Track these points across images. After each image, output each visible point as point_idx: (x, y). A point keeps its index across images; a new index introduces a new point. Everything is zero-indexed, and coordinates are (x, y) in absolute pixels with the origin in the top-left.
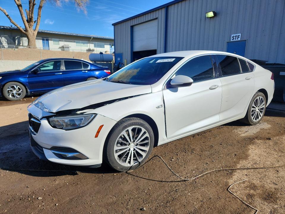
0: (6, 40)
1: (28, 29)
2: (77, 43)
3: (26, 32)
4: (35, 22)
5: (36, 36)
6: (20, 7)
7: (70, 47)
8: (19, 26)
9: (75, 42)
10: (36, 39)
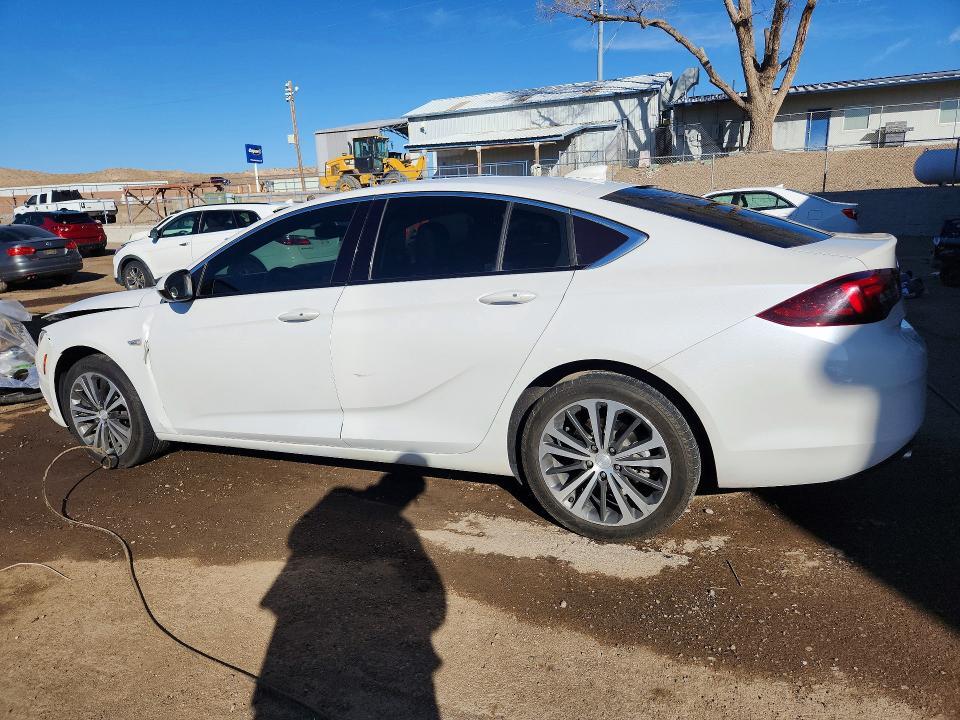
0: (700, 137)
1: (756, 93)
2: (945, 108)
3: (748, 105)
4: (784, 64)
5: (776, 112)
6: (742, 29)
7: (912, 129)
8: (729, 90)
9: (936, 107)
10: (778, 120)
